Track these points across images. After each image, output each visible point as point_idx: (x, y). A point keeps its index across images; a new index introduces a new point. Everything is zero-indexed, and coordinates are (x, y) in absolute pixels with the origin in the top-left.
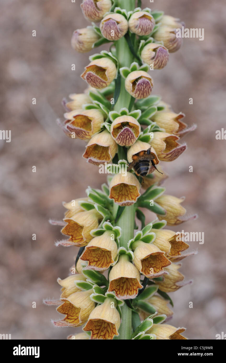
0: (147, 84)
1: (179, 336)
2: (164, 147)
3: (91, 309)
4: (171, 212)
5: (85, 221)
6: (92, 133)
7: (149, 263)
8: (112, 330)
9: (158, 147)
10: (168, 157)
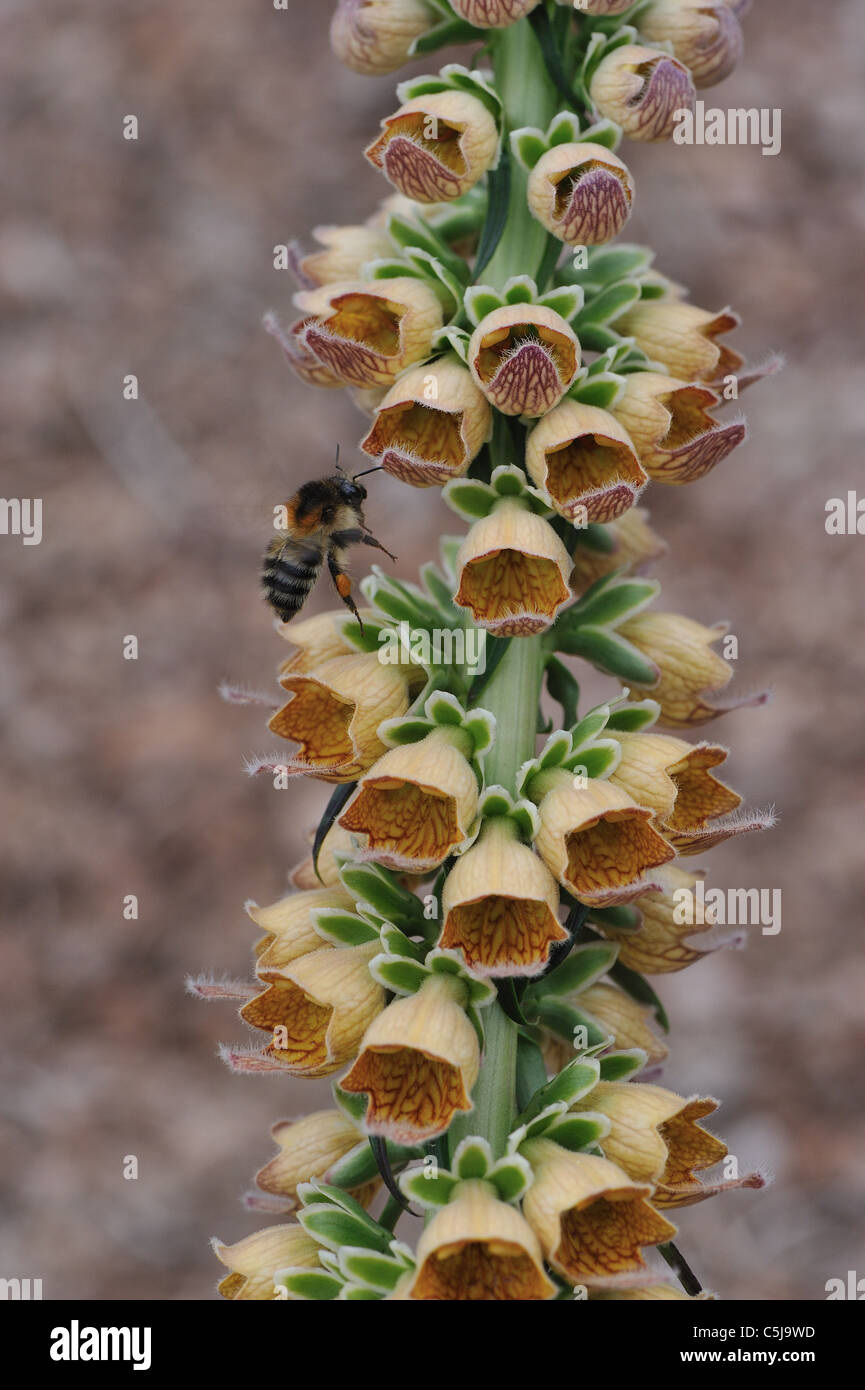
0: (610, 188)
1: (692, 1130)
2: (664, 425)
3: (371, 1013)
4: (676, 674)
5: (360, 687)
6: (397, 362)
7: (592, 854)
8: (445, 1092)
9: (641, 425)
10: (676, 463)
